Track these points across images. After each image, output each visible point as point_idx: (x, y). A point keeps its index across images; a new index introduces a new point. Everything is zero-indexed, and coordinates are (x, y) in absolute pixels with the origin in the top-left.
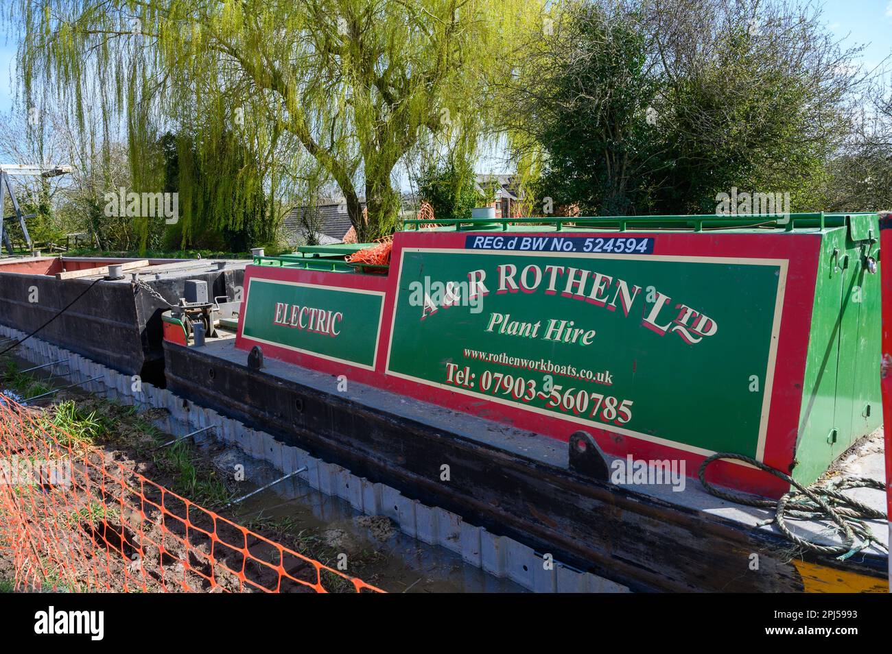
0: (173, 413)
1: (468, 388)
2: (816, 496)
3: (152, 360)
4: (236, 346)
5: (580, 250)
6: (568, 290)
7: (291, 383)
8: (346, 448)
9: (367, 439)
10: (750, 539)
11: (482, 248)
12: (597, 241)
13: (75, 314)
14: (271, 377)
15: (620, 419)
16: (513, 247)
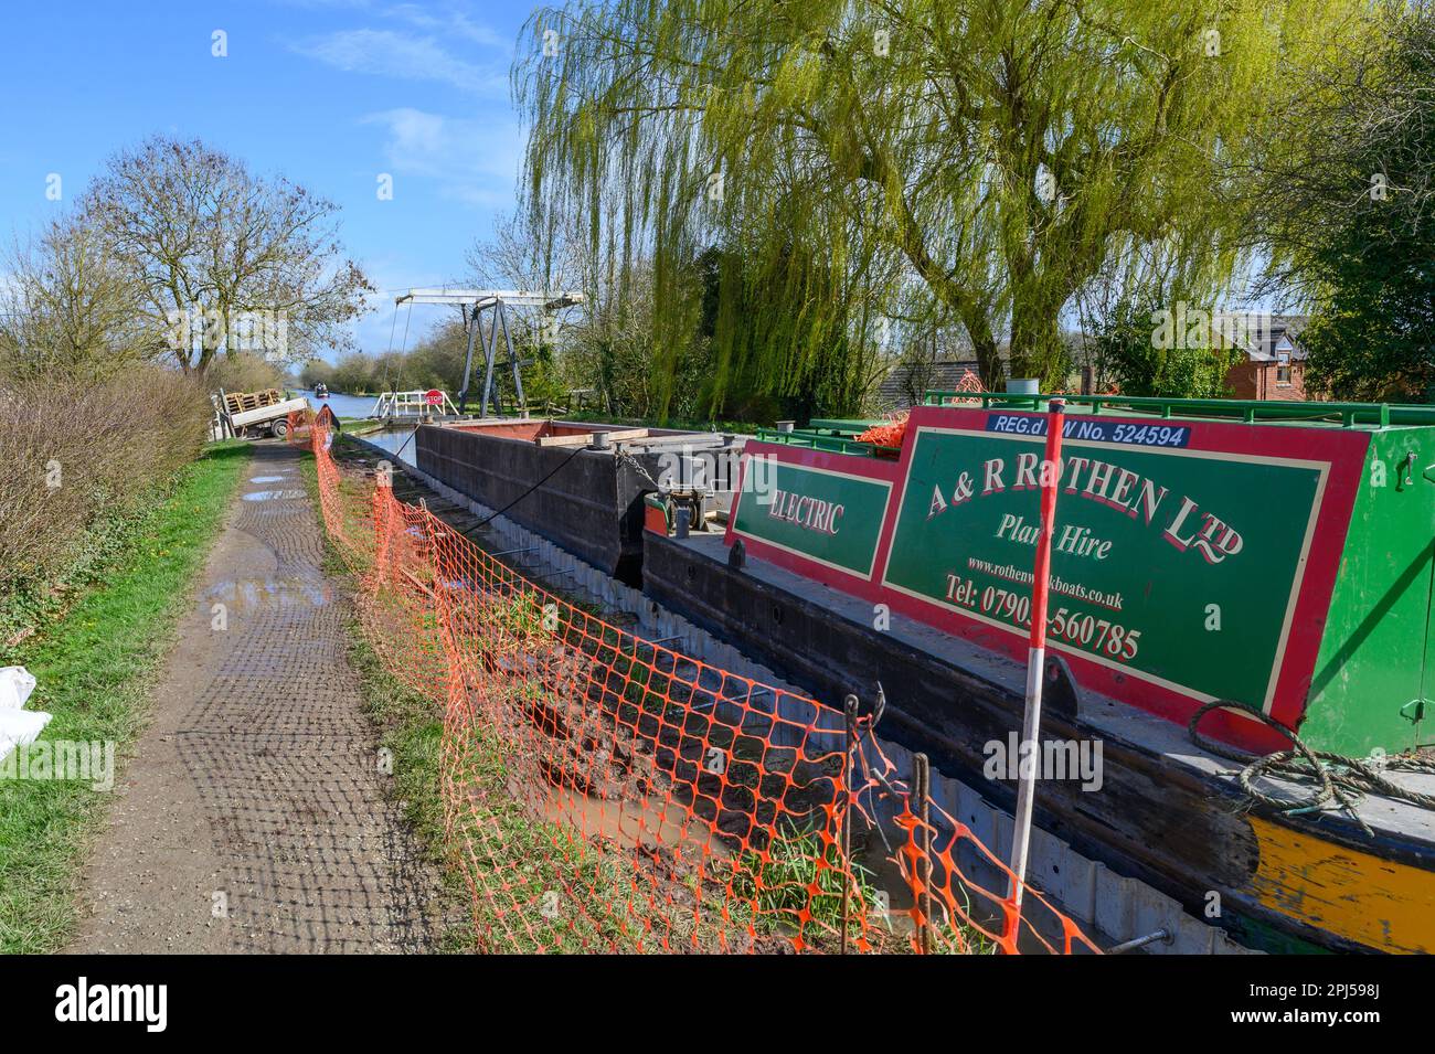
0: (642, 620)
1: (967, 607)
2: (1315, 759)
3: (630, 553)
4: (724, 543)
5: (1109, 439)
6: (1090, 489)
7: (771, 587)
8: (821, 670)
9: (842, 660)
10: (1206, 789)
11: (1005, 432)
12: (1129, 429)
13: (553, 491)
14: (751, 578)
15: (1125, 654)
16: (1038, 432)
